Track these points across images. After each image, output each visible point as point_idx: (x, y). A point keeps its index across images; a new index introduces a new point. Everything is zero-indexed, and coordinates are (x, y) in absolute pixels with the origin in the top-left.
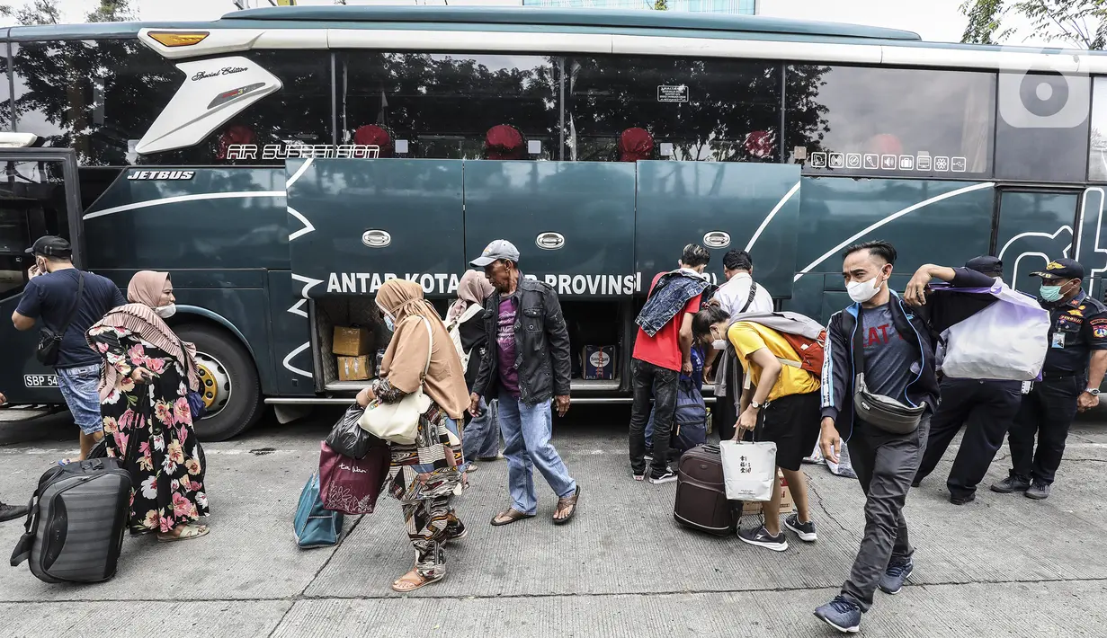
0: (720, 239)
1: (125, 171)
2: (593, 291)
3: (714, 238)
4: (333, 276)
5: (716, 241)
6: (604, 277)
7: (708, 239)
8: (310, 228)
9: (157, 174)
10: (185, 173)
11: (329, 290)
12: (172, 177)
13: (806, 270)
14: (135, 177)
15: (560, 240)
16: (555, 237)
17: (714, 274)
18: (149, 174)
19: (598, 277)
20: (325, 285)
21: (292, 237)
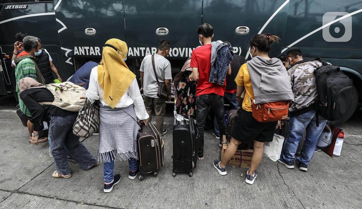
0: (244, 30)
1: (4, 6)
2: (182, 55)
3: (241, 30)
4: (76, 48)
5: (242, 30)
6: (187, 49)
7: (238, 30)
8: (65, 28)
9: (15, 7)
10: (24, 6)
11: (75, 54)
12: (20, 8)
13: (290, 46)
14: (8, 8)
15: (166, 31)
16: (165, 29)
17: (240, 48)
18: (12, 7)
19: (184, 49)
20: (73, 52)
21: (59, 31)
